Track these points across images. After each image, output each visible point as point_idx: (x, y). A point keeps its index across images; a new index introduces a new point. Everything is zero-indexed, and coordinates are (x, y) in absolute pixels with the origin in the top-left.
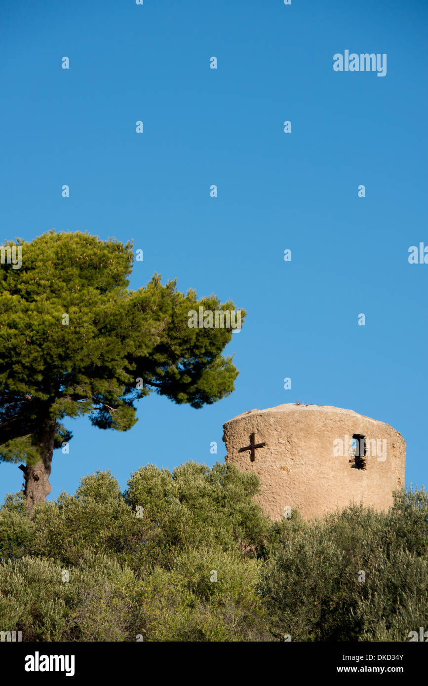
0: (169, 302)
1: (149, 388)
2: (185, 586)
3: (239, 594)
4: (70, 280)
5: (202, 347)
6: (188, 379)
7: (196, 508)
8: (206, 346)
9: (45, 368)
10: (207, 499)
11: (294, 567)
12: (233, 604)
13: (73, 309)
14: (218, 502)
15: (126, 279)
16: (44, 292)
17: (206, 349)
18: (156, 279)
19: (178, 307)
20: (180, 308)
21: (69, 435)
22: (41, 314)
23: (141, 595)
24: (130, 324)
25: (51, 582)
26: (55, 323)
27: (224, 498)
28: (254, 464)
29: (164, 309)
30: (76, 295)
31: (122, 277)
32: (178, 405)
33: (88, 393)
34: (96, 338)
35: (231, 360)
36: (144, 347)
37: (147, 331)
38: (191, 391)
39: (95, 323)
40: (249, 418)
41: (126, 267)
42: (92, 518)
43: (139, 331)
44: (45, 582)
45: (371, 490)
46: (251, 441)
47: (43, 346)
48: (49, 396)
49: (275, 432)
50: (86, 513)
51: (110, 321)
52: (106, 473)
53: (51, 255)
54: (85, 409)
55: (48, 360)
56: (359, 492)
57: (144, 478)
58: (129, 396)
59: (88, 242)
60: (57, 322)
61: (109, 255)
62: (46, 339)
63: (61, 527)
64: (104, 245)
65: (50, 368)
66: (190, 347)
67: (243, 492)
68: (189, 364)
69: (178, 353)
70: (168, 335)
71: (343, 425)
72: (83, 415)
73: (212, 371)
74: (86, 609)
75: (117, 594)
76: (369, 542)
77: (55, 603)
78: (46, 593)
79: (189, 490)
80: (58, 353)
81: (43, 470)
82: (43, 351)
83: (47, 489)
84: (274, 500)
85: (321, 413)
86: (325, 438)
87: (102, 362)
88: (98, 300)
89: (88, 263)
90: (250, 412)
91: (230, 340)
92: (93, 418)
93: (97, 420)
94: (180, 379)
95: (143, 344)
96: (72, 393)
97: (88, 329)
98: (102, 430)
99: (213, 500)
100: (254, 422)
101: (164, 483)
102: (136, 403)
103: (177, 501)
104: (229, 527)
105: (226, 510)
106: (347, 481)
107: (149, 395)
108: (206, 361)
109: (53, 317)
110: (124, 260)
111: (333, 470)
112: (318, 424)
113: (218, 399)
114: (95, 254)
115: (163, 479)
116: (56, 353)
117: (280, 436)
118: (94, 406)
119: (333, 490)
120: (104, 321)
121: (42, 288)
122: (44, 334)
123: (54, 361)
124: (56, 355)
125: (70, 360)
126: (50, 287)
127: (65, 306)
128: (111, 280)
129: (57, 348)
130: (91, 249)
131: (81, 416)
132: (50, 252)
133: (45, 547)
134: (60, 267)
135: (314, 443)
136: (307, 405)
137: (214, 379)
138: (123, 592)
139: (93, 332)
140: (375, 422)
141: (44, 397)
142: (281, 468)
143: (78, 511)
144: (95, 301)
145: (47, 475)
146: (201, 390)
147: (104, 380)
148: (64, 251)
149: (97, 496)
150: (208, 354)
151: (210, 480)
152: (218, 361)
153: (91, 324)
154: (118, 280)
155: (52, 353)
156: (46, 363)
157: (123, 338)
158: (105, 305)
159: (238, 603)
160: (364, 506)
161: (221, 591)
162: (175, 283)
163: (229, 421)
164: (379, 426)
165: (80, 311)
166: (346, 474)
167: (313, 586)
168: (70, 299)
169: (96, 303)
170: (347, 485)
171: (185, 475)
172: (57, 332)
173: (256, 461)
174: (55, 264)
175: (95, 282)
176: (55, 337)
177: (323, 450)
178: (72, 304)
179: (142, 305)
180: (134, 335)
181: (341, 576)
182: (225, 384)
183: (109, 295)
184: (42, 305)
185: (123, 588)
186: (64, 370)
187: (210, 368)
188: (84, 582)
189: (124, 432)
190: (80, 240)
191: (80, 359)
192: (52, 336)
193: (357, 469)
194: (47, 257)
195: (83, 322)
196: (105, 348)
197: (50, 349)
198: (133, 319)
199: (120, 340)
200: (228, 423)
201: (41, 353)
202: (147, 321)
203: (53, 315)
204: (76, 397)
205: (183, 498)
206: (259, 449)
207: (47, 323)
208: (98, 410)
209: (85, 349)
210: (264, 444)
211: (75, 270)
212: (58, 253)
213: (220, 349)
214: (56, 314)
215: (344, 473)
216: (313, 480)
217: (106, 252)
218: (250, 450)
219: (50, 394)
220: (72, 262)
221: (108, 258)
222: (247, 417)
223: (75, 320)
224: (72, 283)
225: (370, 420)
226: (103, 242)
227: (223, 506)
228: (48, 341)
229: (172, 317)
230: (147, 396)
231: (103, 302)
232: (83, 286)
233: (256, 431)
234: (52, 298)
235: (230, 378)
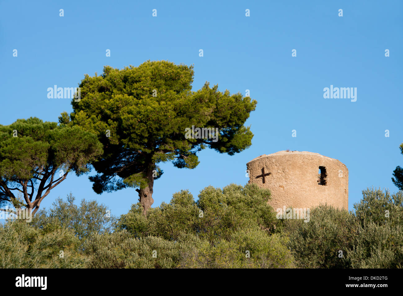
0: (214, 97)
1: (205, 145)
2: (238, 249)
3: (268, 252)
4: (160, 87)
5: (233, 121)
6: (226, 140)
7: (236, 209)
8: (235, 121)
9: (148, 136)
10: (242, 203)
11: (309, 234)
12: (265, 258)
13: (163, 102)
14: (248, 205)
15: (190, 85)
16: (146, 94)
17: (235, 123)
18: (207, 84)
19: (220, 100)
20: (221, 100)
21: (161, 172)
22: (145, 106)
23: (214, 254)
24: (194, 110)
25: (164, 249)
26: (154, 111)
27: (251, 203)
28: (264, 184)
29: (211, 101)
30: (163, 95)
31: (187, 84)
32: (221, 154)
33: (172, 149)
34: (176, 118)
35: (249, 128)
36: (201, 122)
37: (203, 113)
38: (228, 146)
39: (175, 110)
40: (261, 159)
41: (190, 79)
42: (180, 215)
43: (199, 114)
44: (161, 249)
45: (330, 197)
46: (262, 172)
47: (147, 124)
48: (151, 151)
49: (276, 167)
50: (176, 213)
51: (183, 109)
52: (186, 191)
53: (149, 73)
54: (171, 157)
55: (150, 131)
56: (324, 198)
57: (207, 193)
58: (193, 150)
59: (169, 66)
60: (154, 110)
61: (181, 72)
62: (149, 120)
63: (163, 220)
64: (177, 67)
65: (151, 135)
66: (227, 121)
67: (262, 199)
68: (226, 131)
69: (220, 125)
70: (214, 115)
71: (313, 161)
72: (170, 161)
73: (239, 134)
74: (185, 262)
75: (201, 254)
76: (350, 220)
77: (167, 260)
78: (162, 255)
79: (232, 199)
80: (156, 127)
81: (149, 191)
82: (147, 126)
83: (151, 201)
84: (276, 204)
85: (301, 155)
86: (304, 169)
87: (179, 131)
88: (176, 97)
89: (169, 77)
90: (261, 156)
91: (249, 117)
92: (175, 162)
93: (176, 163)
94: (222, 139)
95: (201, 121)
96: (164, 149)
97: (172, 113)
98: (179, 169)
99: (245, 204)
100: (263, 162)
101: (218, 195)
102: (197, 154)
103: (226, 205)
104: (255, 218)
105: (253, 209)
106: (316, 192)
107: (205, 148)
108: (236, 129)
109: (152, 107)
110: (189, 75)
111: (308, 186)
112: (299, 162)
113: (243, 150)
114: (173, 72)
115: (217, 193)
116: (154, 127)
117: (278, 169)
118: (175, 156)
119: (309, 197)
120: (180, 109)
121: (145, 92)
122: (147, 117)
123: (153, 132)
124: (154, 128)
125: (162, 130)
126: (149, 91)
127: (158, 101)
128: (182, 86)
129: (155, 124)
130: (171, 70)
131: (169, 161)
132: (148, 72)
133: (155, 231)
134: (154, 80)
135: (297, 172)
136: (293, 151)
137: (240, 139)
138: (205, 253)
139: (174, 115)
140: (331, 159)
141: (148, 151)
142: (280, 186)
143: (172, 212)
144: (174, 98)
145: (151, 194)
146: (233, 145)
147: (180, 141)
148: (156, 71)
149: (182, 203)
150: (237, 125)
151: (244, 193)
152: (242, 129)
153: (172, 111)
154: (186, 86)
155: (152, 127)
156: (149, 132)
157: (190, 118)
158: (180, 100)
159: (268, 257)
160: (327, 206)
161: (258, 251)
162: (217, 87)
163: (250, 161)
164: (333, 161)
165: (167, 104)
166: (316, 188)
167: (320, 244)
168: (161, 97)
169: (175, 99)
170: (317, 194)
171: (229, 191)
172: (155, 116)
173: (266, 183)
174: (151, 78)
175: (173, 87)
176: (153, 118)
177: (303, 176)
178: (162, 100)
179: (200, 99)
180: (196, 116)
181: (335, 238)
182: (247, 141)
183: (182, 94)
184: (146, 101)
185: (205, 251)
186: (159, 136)
187: (238, 133)
188: (182, 248)
189: (192, 169)
190: (165, 65)
191: (168, 130)
192: (152, 118)
193: (322, 185)
194: (147, 74)
195: (169, 109)
196: (181, 123)
197: (151, 125)
198: (196, 107)
199: (188, 119)
200: (249, 163)
201: (146, 127)
202: (202, 108)
203: (152, 106)
204: (165, 151)
205: (229, 203)
206: (267, 176)
207: (149, 111)
208: (177, 158)
209: (170, 125)
210: (270, 173)
211: (162, 81)
212: (153, 72)
213: (243, 122)
214: (153, 105)
215: (315, 187)
216: (298, 192)
217: (179, 70)
218: (262, 177)
219: (151, 150)
220: (160, 77)
221: (180, 74)
222: (260, 159)
223: (164, 109)
224: (161, 88)
225: (328, 158)
226: (177, 65)
227: (251, 207)
228: (150, 121)
229: (217, 106)
230: (204, 149)
231: (178, 98)
232: (167, 90)
233: (265, 167)
234: (150, 97)
235: (249, 138)
